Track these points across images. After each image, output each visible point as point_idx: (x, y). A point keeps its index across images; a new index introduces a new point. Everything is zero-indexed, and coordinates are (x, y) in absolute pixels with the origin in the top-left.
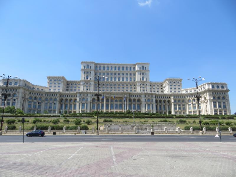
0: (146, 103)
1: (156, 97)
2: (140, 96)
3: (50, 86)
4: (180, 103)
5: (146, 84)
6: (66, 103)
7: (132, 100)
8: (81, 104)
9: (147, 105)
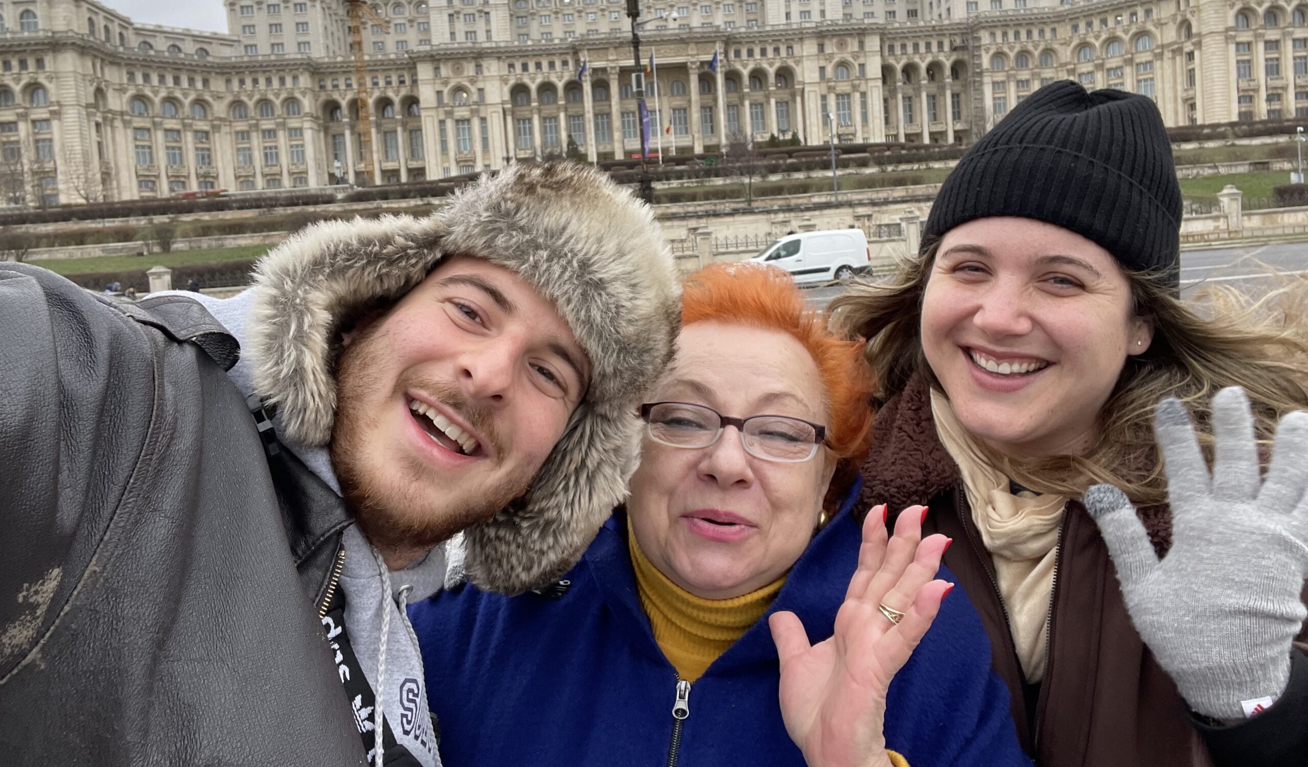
0: (824, 92)
1: (881, 47)
2: (791, 47)
3: (247, 29)
4: (1024, 75)
6: (361, 127)
7: (746, 80)
8: (450, 125)
9: (832, 100)
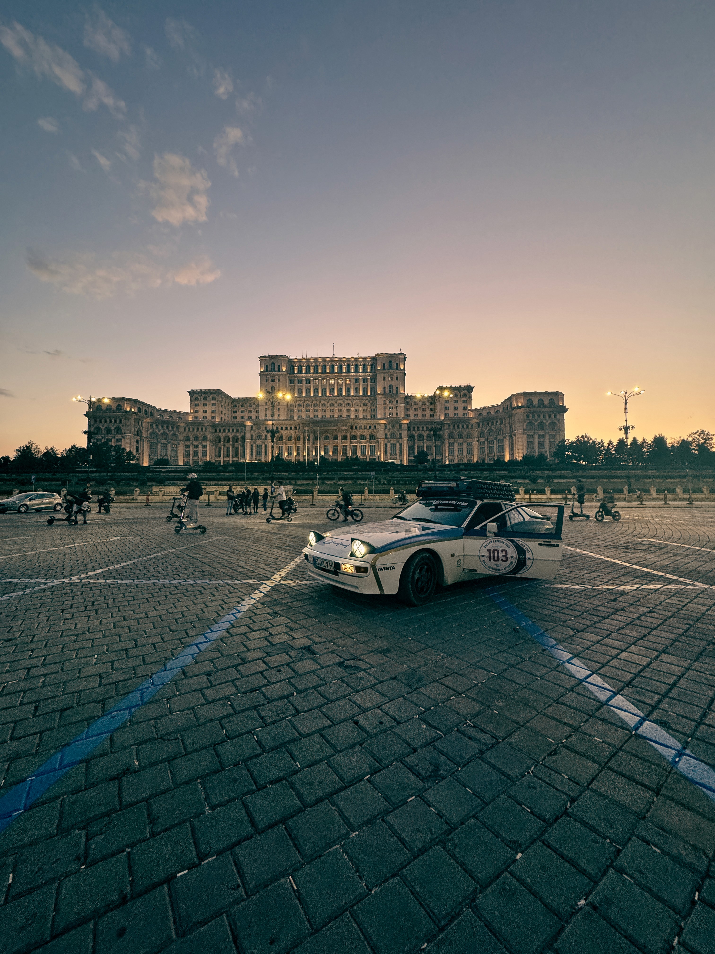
0: (386, 442)
1: (409, 428)
2: (375, 426)
3: (196, 412)
4: (461, 441)
5: (397, 401)
7: (359, 437)
8: (255, 446)
9: (389, 445)
